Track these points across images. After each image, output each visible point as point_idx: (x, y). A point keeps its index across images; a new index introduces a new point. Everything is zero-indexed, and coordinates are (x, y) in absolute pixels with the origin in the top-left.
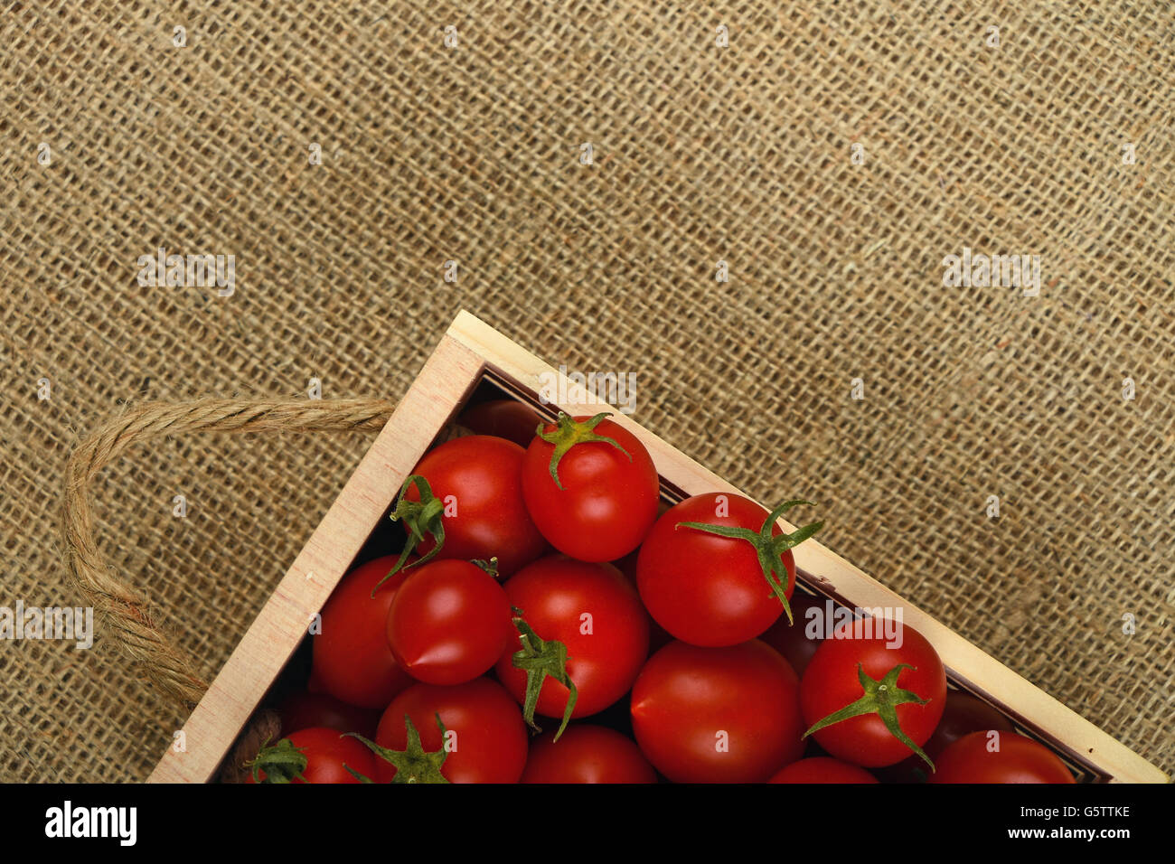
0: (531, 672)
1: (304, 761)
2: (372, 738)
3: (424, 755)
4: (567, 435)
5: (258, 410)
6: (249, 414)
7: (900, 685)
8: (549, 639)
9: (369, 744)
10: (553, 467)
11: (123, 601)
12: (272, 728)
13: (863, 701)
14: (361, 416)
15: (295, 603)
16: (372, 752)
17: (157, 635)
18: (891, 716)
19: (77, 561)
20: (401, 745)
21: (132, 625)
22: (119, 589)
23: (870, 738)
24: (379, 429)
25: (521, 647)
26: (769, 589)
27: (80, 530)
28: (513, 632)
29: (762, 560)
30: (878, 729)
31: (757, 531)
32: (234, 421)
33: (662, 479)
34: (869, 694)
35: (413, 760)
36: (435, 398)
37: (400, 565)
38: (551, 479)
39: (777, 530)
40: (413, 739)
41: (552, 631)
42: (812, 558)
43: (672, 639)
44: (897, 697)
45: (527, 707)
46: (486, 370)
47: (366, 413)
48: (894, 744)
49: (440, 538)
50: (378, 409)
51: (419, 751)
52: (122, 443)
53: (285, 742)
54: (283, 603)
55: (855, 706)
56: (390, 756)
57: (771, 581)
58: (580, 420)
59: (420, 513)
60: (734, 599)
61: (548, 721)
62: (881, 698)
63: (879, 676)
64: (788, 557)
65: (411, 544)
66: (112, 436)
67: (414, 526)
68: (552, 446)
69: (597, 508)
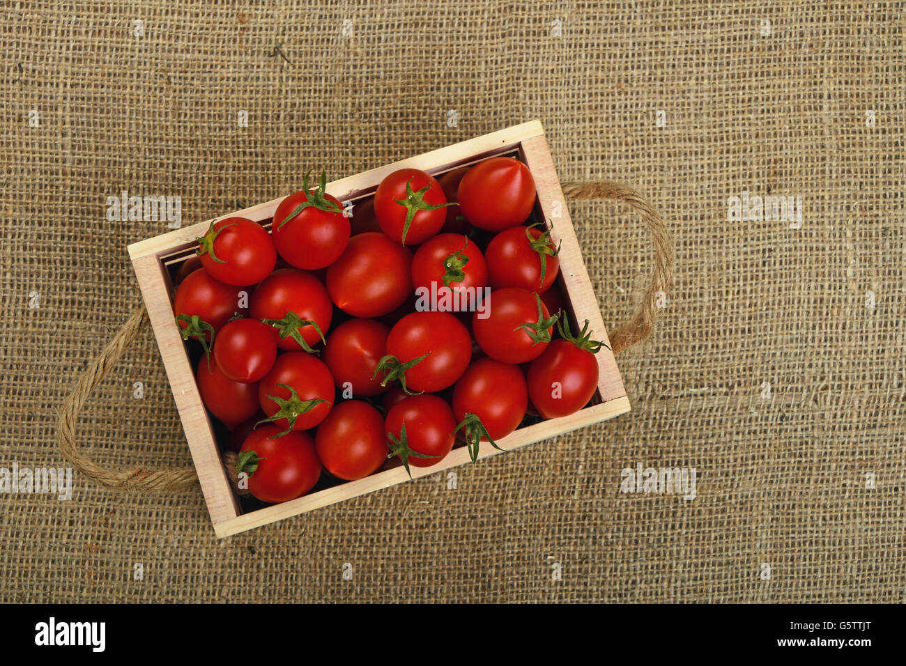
0: (292, 334)
1: (254, 452)
2: (266, 417)
3: (289, 402)
4: (208, 244)
5: (102, 360)
6: (101, 367)
7: (415, 191)
8: (284, 317)
9: (267, 420)
10: (215, 258)
11: (134, 475)
12: (232, 457)
13: (410, 210)
14: (138, 322)
15: (190, 406)
16: (271, 422)
17: (160, 473)
18: (424, 205)
19: (104, 481)
20: (278, 409)
21: (148, 480)
22: (130, 473)
23: (425, 222)
24: (149, 320)
25: (279, 330)
26: (332, 214)
27: (93, 470)
28: (269, 327)
29: (319, 207)
30: (423, 216)
31: (306, 200)
32: (99, 374)
33: (259, 222)
34: (409, 206)
35: (288, 408)
36: (153, 286)
37: (208, 351)
38: (218, 263)
39: (312, 192)
40: (279, 401)
41: (283, 312)
42: (339, 189)
43: (326, 269)
44: (419, 196)
45: (304, 348)
46: (158, 256)
47: (139, 318)
48: (435, 213)
49: (210, 328)
50: (141, 313)
51: (286, 403)
52: (71, 425)
53: (240, 454)
54: (185, 411)
55: (409, 215)
56: (278, 416)
57: (330, 210)
58: (206, 234)
59: (193, 328)
60: (324, 233)
61: (317, 345)
62: (413, 202)
63: (405, 196)
64: (328, 197)
65: (203, 340)
66: (66, 427)
67: (195, 334)
68: (207, 253)
69: (245, 257)
